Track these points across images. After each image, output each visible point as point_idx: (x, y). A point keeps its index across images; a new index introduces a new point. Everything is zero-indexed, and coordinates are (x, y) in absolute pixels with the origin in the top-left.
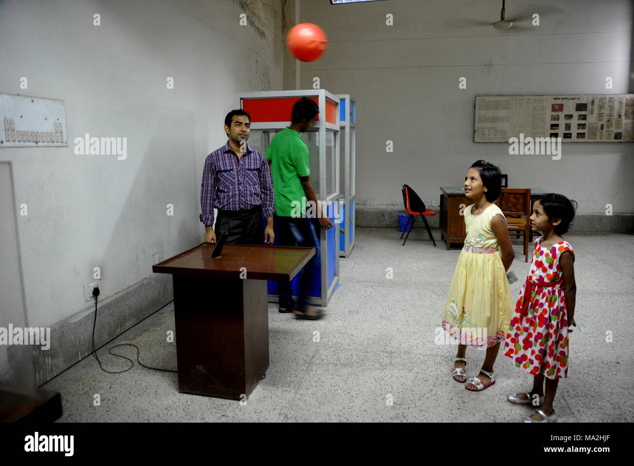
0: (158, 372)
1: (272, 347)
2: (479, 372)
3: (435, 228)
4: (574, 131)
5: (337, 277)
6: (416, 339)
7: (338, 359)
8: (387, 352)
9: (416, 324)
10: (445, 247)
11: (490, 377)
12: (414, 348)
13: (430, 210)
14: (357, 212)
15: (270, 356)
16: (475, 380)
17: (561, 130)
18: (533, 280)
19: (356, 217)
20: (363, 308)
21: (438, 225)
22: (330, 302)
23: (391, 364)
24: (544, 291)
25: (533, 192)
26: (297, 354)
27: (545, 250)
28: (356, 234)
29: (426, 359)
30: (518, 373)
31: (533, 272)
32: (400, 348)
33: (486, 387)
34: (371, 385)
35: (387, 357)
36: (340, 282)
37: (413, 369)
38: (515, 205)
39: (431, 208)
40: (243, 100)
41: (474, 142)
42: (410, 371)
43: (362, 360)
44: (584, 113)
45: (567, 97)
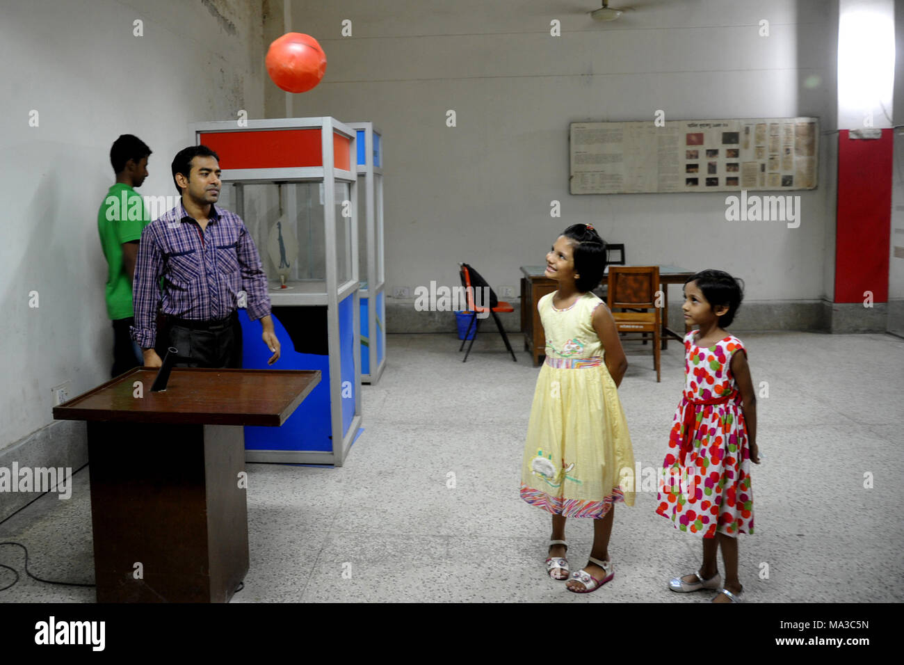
0: (61, 588)
1: (253, 537)
2: (588, 561)
3: (514, 333)
4: (722, 174)
5: (359, 417)
6: (487, 514)
7: (363, 552)
8: (441, 536)
9: (486, 489)
10: (531, 363)
11: (605, 568)
12: (485, 529)
13: (504, 304)
14: (389, 310)
15: (250, 552)
16: (582, 575)
17: (702, 174)
18: (695, 397)
19: (387, 319)
20: (401, 467)
21: (518, 327)
22: (348, 458)
23: (448, 556)
24: (714, 411)
25: (663, 272)
26: (294, 547)
27: (707, 352)
28: (388, 346)
29: (503, 545)
30: (649, 559)
31: (693, 385)
32: (462, 529)
33: (599, 585)
34: (417, 592)
35: (442, 545)
36: (363, 425)
37: (483, 562)
38: (636, 293)
39: (506, 300)
40: (202, 135)
41: (571, 194)
42: (479, 565)
43: (401, 552)
44: (734, 146)
45: (707, 122)
